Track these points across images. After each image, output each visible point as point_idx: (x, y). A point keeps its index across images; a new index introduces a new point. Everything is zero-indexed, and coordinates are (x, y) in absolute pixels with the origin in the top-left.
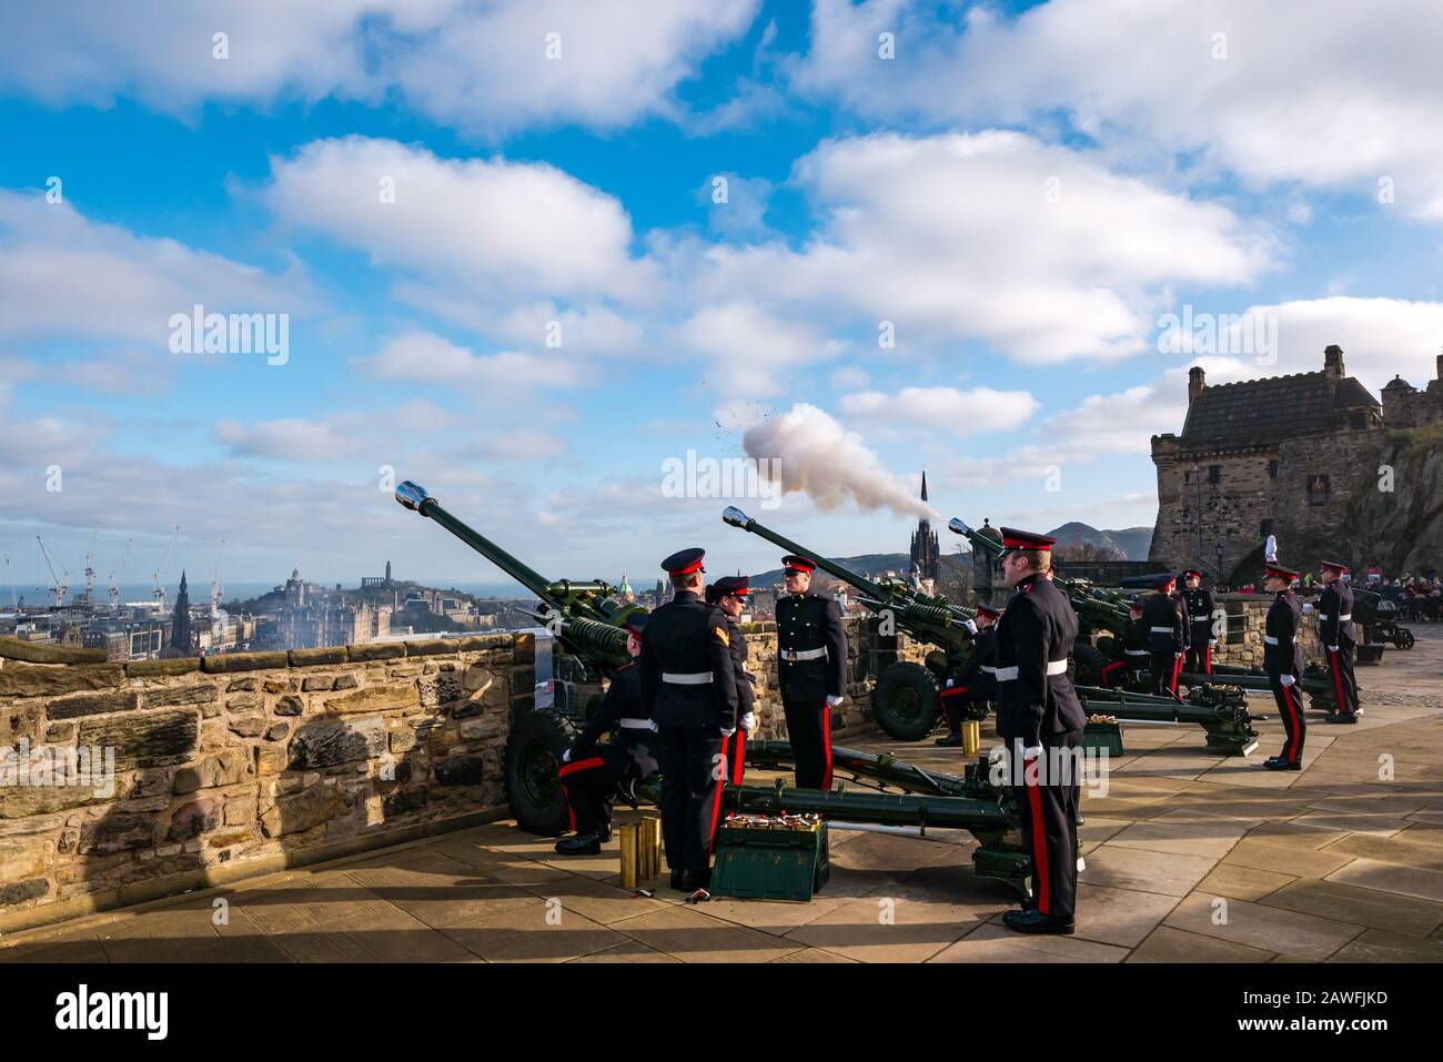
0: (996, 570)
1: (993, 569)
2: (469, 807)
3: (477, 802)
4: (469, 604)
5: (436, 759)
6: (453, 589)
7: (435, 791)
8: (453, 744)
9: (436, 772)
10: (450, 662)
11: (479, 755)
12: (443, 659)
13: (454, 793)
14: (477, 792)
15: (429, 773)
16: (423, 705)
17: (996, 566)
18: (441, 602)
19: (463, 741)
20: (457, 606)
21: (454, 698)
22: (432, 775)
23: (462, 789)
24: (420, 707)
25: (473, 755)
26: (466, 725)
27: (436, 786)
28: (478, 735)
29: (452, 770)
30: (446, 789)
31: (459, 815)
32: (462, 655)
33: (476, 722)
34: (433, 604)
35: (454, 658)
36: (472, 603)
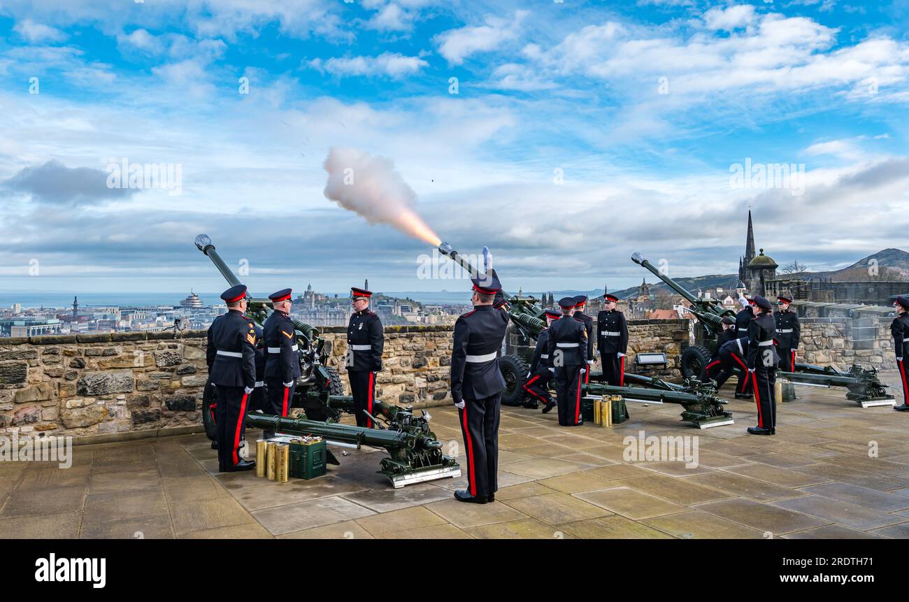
0: (767, 289)
1: (765, 287)
2: (186, 423)
3: (192, 420)
4: (418, 309)
5: (167, 396)
6: (407, 298)
7: (165, 413)
8: (177, 388)
9: (166, 403)
10: (175, 344)
11: (194, 395)
12: (171, 342)
13: (178, 415)
14: (193, 415)
15: (162, 403)
16: (157, 366)
17: (767, 286)
18: (400, 307)
19: (182, 387)
20: (410, 310)
21: (177, 363)
22: (164, 404)
23: (184, 413)
24: (155, 367)
25: (190, 395)
26: (185, 378)
27: (166, 410)
28: (194, 384)
29: (176, 402)
30: (172, 412)
31: (180, 426)
32: (182, 340)
33: (192, 377)
34: (394, 308)
35: (177, 342)
36: (420, 308)
